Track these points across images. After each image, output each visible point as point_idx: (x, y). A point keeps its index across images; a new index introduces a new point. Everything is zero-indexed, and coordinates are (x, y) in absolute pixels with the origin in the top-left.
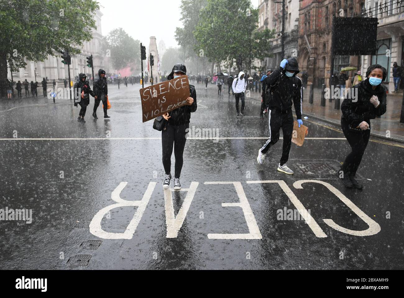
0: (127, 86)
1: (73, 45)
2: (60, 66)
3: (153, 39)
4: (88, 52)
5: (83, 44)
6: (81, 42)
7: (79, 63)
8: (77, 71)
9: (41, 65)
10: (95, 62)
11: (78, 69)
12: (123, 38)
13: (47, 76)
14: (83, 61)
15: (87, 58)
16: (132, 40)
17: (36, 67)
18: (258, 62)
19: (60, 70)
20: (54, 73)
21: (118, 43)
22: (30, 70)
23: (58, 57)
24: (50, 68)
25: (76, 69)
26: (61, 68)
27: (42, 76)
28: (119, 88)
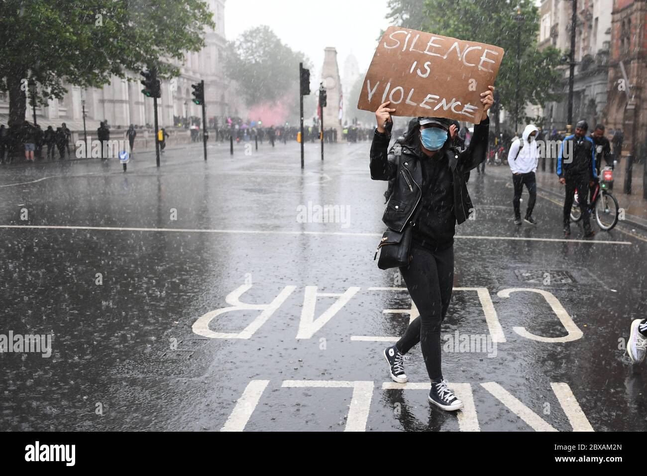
0: (273, 145)
1: (166, 59)
2: (134, 99)
3: (331, 52)
4: (194, 73)
5: (185, 58)
6: (181, 54)
7: (175, 94)
8: (171, 110)
9: (95, 94)
10: (210, 94)
11: (172, 107)
12: (269, 46)
13: (106, 118)
14: (184, 91)
15: (193, 86)
16: (289, 51)
17: (85, 98)
18: (538, 109)
19: (134, 106)
20: (122, 113)
21: (259, 56)
22: (70, 103)
23: (132, 81)
24: (112, 101)
25: (168, 106)
26: (138, 103)
27: (96, 117)
28: (257, 148)
